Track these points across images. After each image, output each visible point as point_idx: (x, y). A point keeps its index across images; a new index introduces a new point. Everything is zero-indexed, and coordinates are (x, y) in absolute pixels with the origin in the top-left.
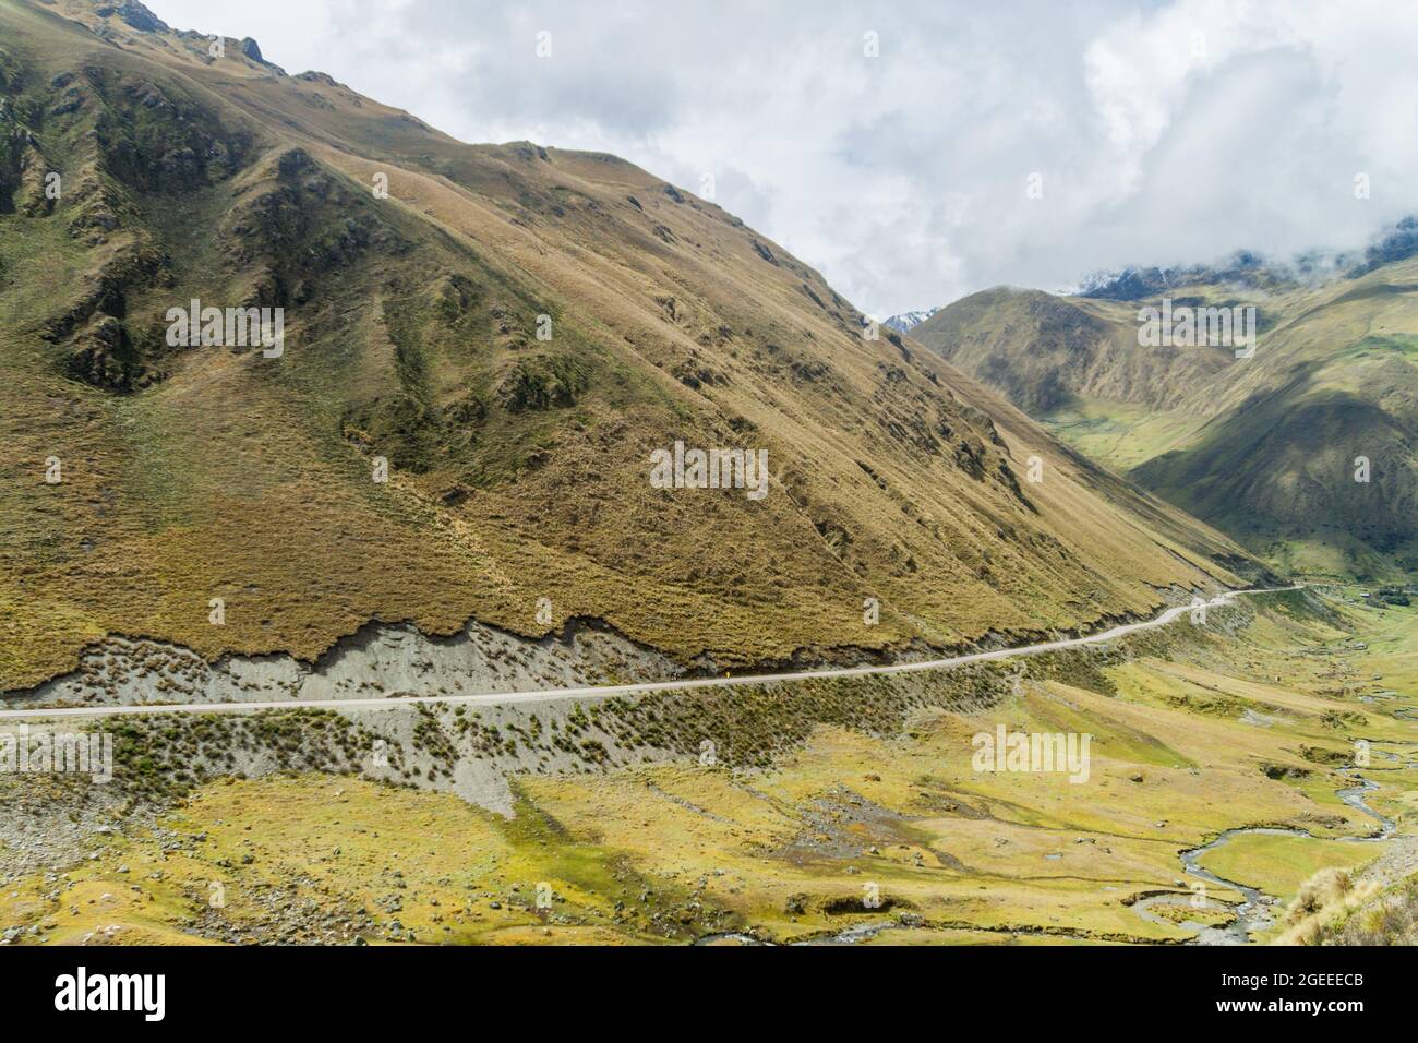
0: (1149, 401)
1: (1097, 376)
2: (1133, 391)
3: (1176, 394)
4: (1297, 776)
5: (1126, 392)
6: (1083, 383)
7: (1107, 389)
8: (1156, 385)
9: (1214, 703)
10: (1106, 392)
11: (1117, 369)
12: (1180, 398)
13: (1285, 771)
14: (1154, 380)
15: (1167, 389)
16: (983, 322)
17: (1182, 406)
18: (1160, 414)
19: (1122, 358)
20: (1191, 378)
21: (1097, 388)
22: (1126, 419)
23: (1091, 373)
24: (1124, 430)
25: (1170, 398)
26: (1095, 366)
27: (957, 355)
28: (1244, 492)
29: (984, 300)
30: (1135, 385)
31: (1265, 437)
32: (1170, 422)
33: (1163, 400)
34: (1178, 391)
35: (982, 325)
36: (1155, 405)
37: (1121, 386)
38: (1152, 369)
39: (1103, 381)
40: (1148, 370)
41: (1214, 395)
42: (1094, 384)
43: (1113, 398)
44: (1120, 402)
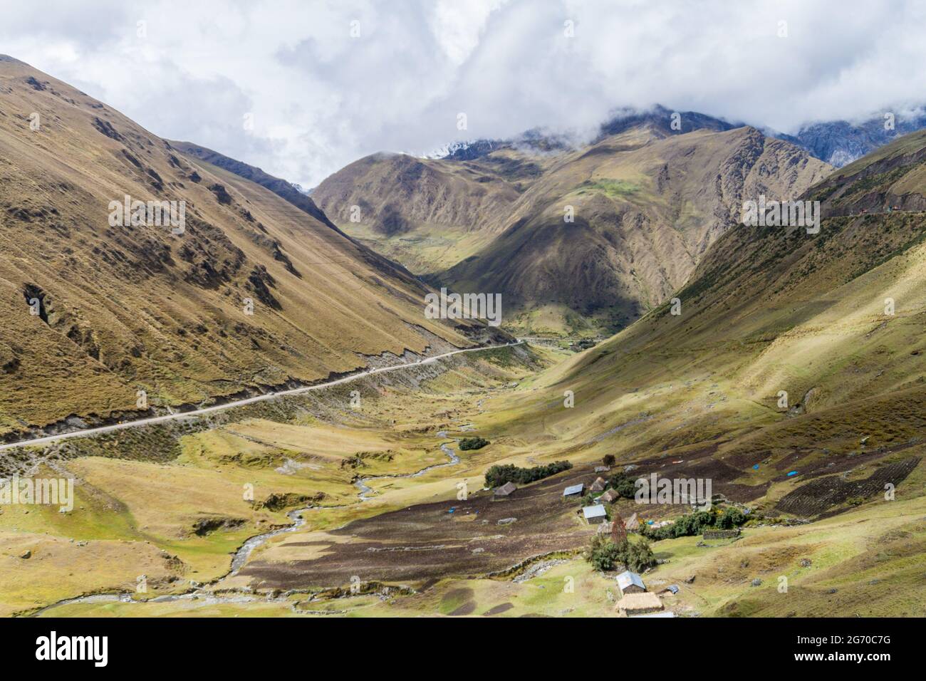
0: (467, 225)
1: (436, 209)
2: (457, 219)
3: (483, 220)
4: (231, 526)
5: (453, 219)
6: (428, 214)
7: (442, 217)
8: (473, 215)
9: (262, 457)
10: (441, 219)
11: (448, 204)
12: (485, 222)
13: (222, 523)
14: (471, 211)
15: (478, 217)
16: (368, 175)
17: (484, 228)
18: (473, 233)
19: (452, 197)
20: (493, 209)
21: (436, 217)
22: (451, 237)
23: (433, 208)
24: (450, 244)
25: (480, 222)
26: (435, 203)
27: (351, 198)
28: (507, 282)
29: (371, 160)
30: (459, 214)
31: (522, 247)
32: (476, 238)
33: (475, 224)
34: (485, 218)
35: (367, 178)
36: (470, 227)
37: (450, 216)
38: (470, 204)
39: (440, 212)
40: (468, 205)
41: (501, 221)
42: (435, 214)
43: (445, 224)
44: (449, 226)
